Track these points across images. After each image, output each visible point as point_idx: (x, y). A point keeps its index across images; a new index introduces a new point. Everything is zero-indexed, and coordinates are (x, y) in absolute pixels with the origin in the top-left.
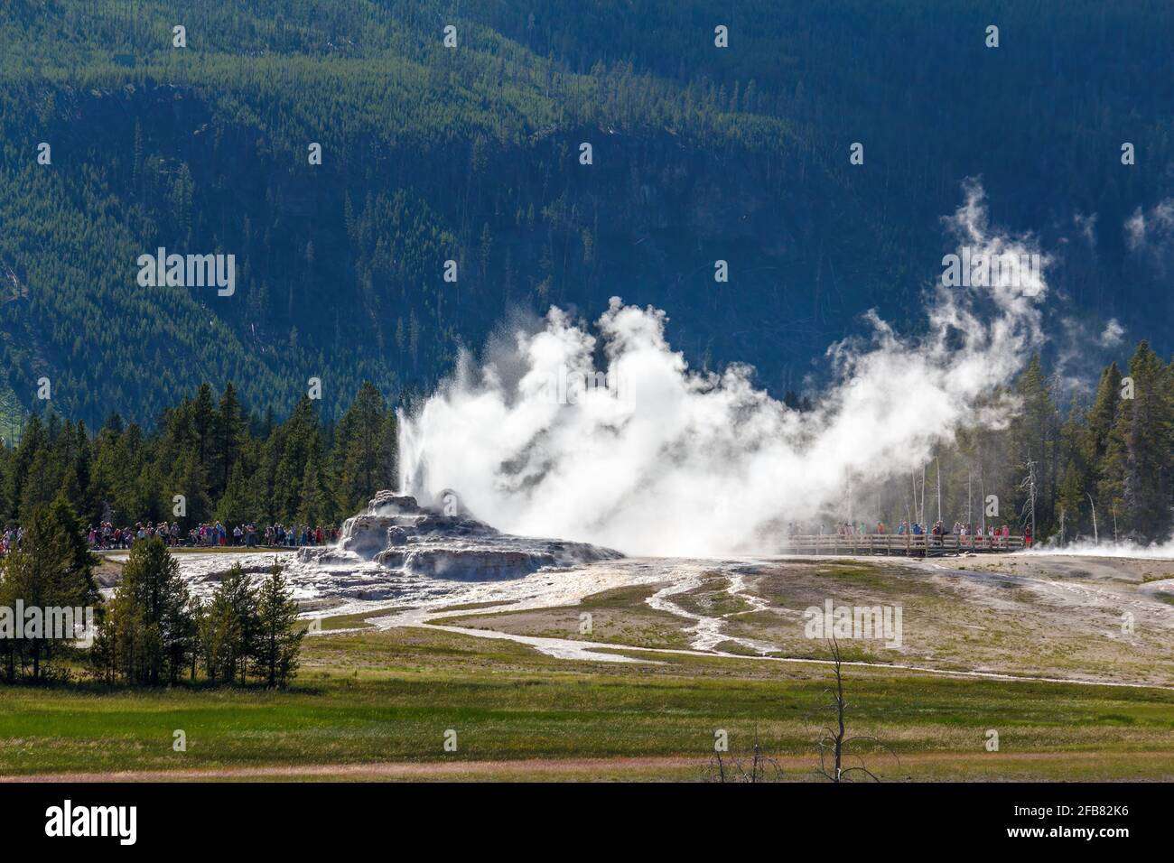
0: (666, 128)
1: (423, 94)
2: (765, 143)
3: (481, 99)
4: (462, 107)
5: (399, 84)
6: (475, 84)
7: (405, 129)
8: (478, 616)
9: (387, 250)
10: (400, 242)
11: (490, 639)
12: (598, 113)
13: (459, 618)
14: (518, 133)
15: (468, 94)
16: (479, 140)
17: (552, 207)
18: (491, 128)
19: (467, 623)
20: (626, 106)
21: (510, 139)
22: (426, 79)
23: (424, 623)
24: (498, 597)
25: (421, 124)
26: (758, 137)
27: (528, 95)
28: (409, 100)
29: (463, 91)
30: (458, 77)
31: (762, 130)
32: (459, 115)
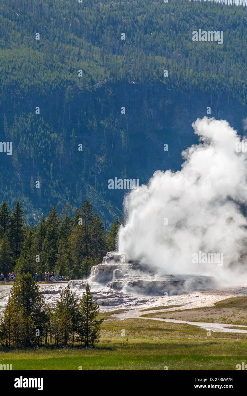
0: (161, 81)
1: (41, 66)
2: (210, 88)
3: (69, 68)
4: (60, 72)
5: (28, 61)
6: (66, 61)
7: (32, 83)
8: (166, 313)
9: (25, 143)
10: (31, 139)
11: (177, 324)
12: (127, 74)
13: (157, 313)
14: (88, 85)
15: (63, 65)
16: (69, 88)
17: (105, 120)
18: (74, 82)
19: (161, 316)
20: (141, 70)
21: (84, 87)
22: (42, 58)
23: (140, 316)
24: (172, 303)
25: (40, 80)
26: (206, 85)
27: (92, 66)
28: (34, 69)
29: (60, 64)
30: (58, 57)
31: (208, 81)
32: (59, 76)
